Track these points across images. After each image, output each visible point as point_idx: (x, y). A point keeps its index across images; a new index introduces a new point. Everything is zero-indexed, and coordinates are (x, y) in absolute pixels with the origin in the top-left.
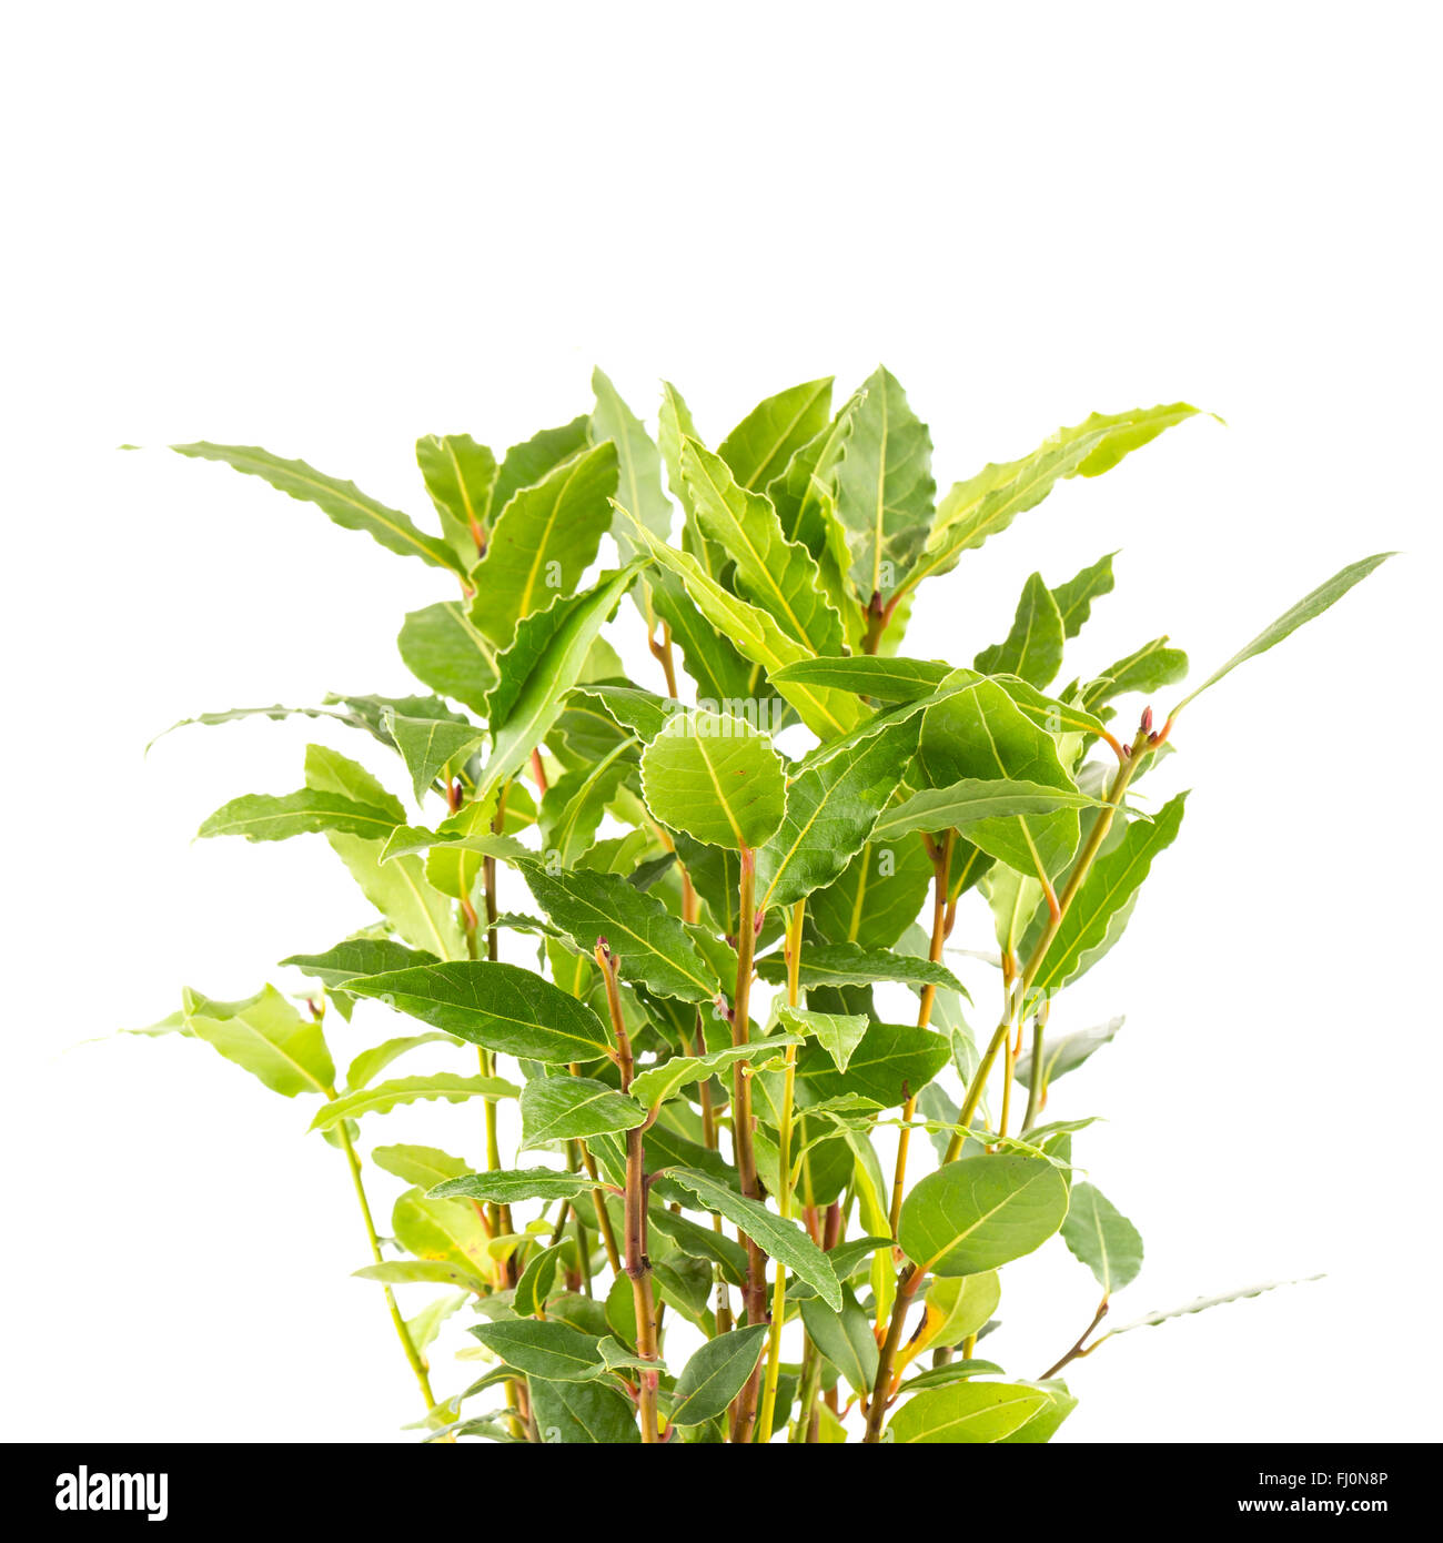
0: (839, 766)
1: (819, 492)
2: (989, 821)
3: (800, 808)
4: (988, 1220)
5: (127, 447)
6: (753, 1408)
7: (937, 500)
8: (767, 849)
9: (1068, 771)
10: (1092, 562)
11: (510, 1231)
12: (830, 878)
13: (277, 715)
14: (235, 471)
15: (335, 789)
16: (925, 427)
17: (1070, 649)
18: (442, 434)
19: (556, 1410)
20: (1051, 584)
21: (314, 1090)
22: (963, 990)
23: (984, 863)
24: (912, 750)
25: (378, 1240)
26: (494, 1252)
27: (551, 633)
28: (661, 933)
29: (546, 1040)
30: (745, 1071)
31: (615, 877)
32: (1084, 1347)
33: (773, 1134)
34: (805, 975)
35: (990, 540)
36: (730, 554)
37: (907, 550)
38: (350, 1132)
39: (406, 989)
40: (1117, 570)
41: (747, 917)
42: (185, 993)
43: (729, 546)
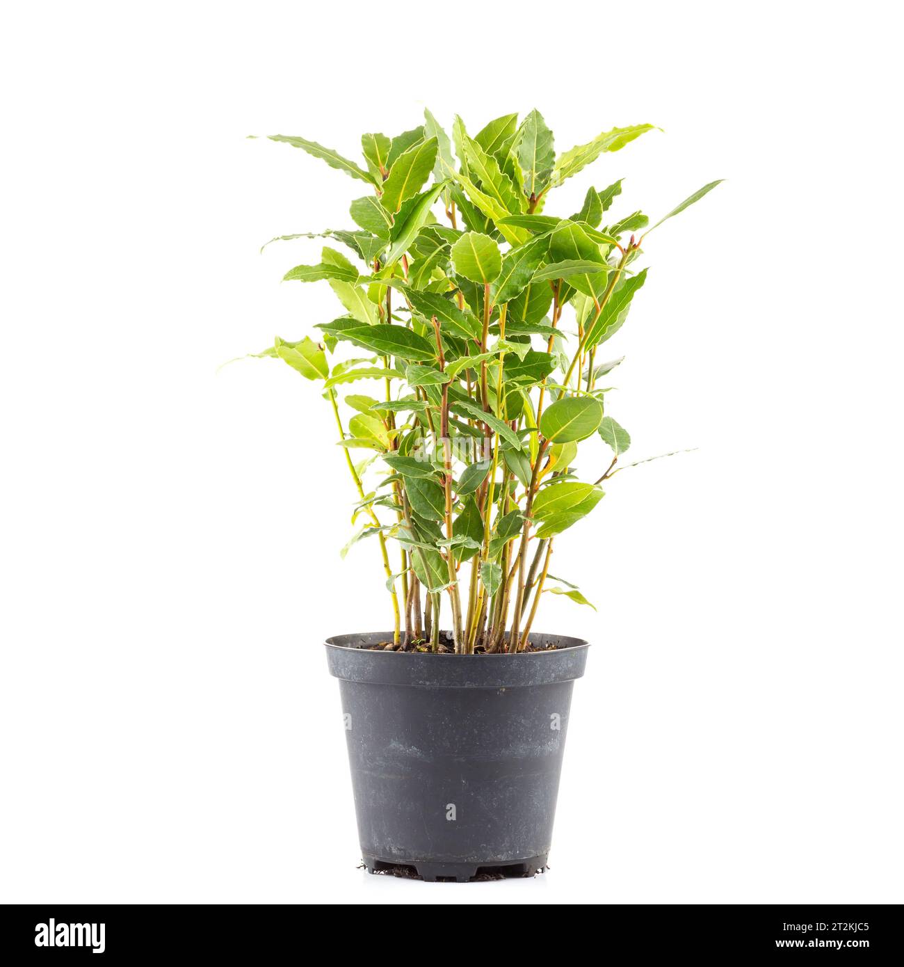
0: (520, 255)
1: (513, 156)
2: (574, 276)
3: (506, 270)
4: (573, 421)
5: (251, 137)
6: (486, 491)
7: (555, 159)
8: (493, 284)
9: (604, 258)
10: (613, 183)
11: (395, 428)
12: (516, 295)
13: (311, 237)
14: (293, 147)
15: (333, 264)
16: (551, 132)
17: (605, 215)
18: (373, 133)
19: (414, 490)
20: (598, 190)
21: (320, 378)
22: (565, 337)
23: (573, 291)
24: (547, 249)
25: (344, 434)
26: (389, 437)
27: (414, 206)
28: (455, 315)
29: (413, 353)
30: (486, 365)
31: (439, 294)
32: (608, 475)
33: (494, 390)
34: (506, 332)
35: (575, 175)
36: (480, 178)
37: (544, 178)
38: (334, 393)
39: (362, 334)
40: (623, 185)
41: (487, 308)
42: (276, 339)
43: (480, 175)
